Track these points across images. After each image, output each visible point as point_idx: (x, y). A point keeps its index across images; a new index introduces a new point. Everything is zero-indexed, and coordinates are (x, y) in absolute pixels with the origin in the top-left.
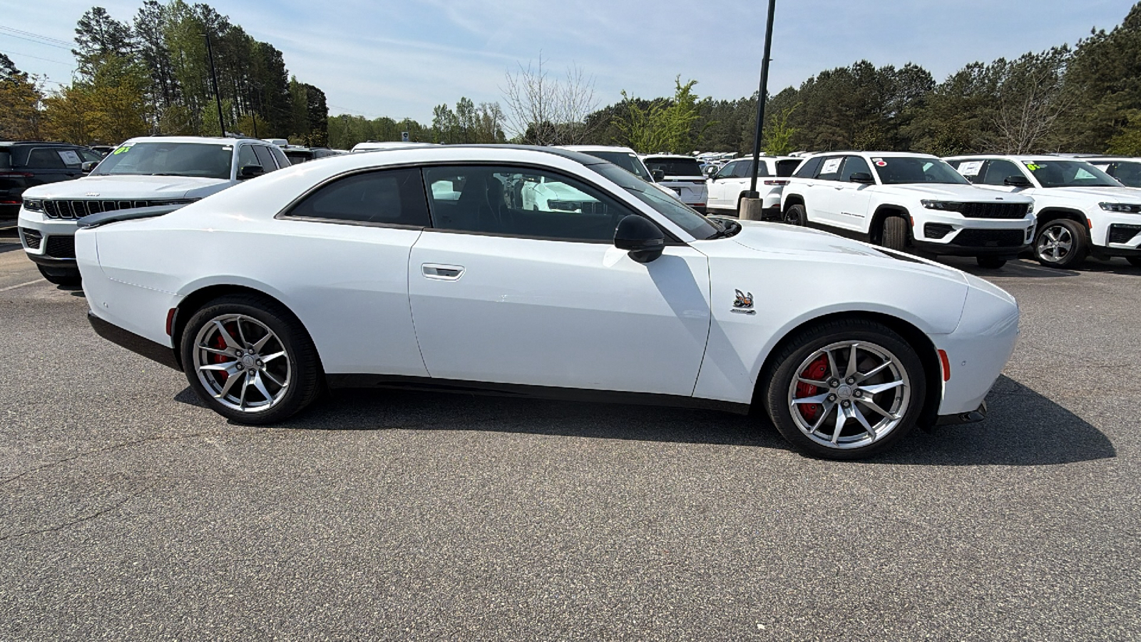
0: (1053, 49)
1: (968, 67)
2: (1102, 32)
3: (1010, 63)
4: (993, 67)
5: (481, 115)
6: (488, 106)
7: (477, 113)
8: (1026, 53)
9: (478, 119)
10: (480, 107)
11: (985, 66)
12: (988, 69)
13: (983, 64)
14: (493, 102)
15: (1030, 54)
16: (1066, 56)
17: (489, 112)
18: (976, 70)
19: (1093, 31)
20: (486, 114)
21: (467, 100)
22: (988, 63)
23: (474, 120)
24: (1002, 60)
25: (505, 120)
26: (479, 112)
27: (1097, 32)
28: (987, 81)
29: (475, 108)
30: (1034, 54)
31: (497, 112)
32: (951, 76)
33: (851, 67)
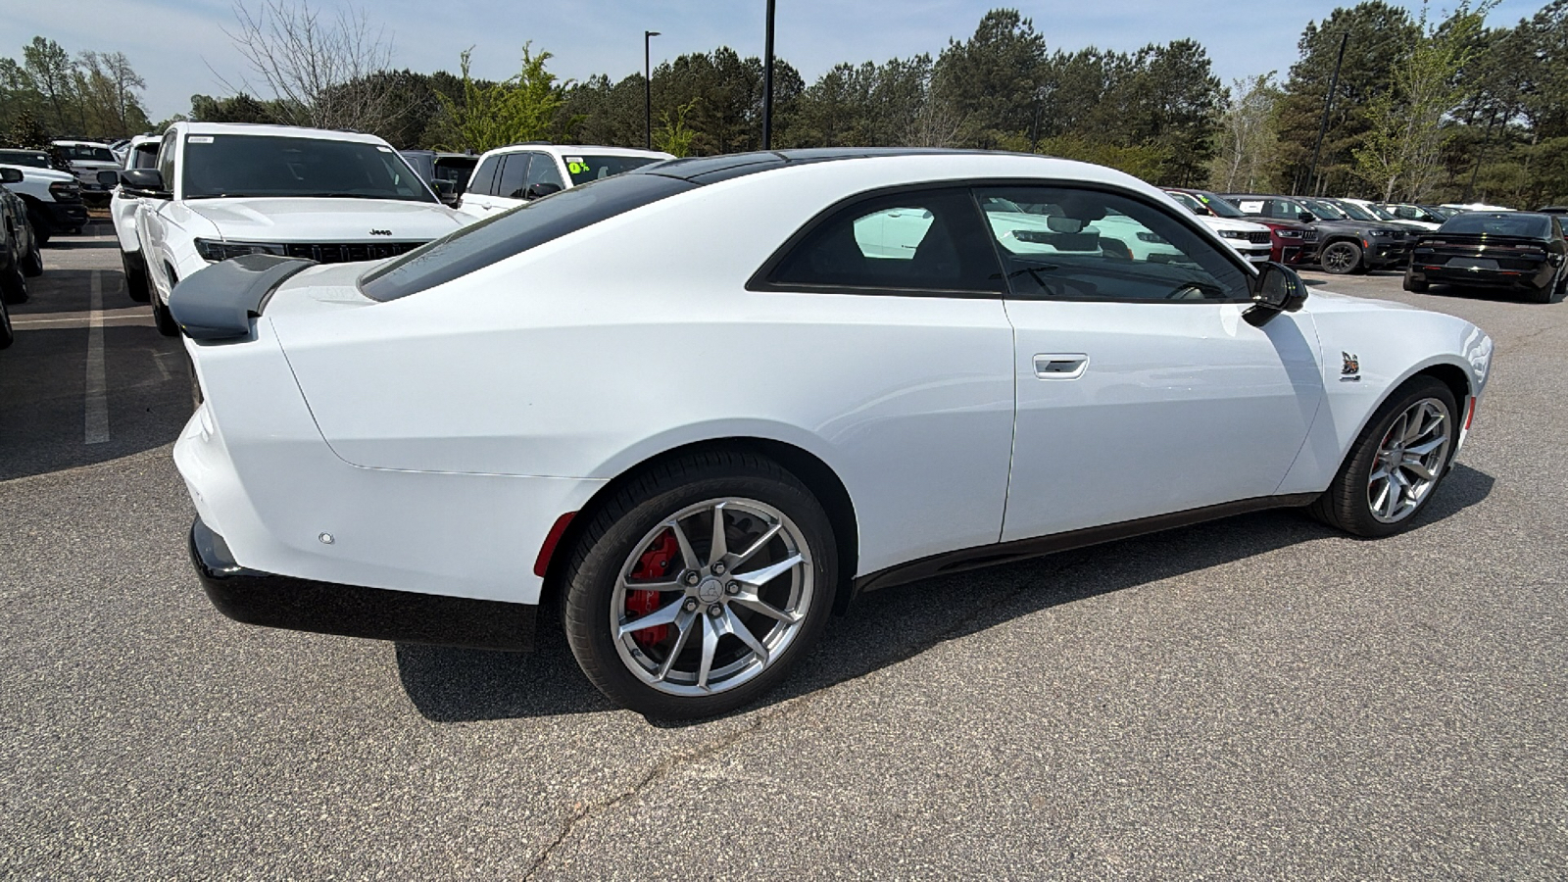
0: (917, 56)
1: (838, 68)
2: (959, 43)
3: (879, 68)
4: (863, 71)
5: (87, 73)
6: (99, 59)
7: (78, 69)
8: (893, 59)
9: (80, 79)
10: (83, 59)
11: (854, 69)
12: (857, 71)
13: (852, 66)
14: (111, 52)
15: (896, 60)
16: (930, 67)
17: (106, 71)
18: (847, 72)
19: (951, 42)
20: (97, 73)
21: (48, 43)
22: (857, 67)
23: (72, 84)
24: (870, 64)
25: (143, 87)
26: (80, 69)
27: (954, 43)
28: (858, 88)
29: (71, 60)
30: (900, 61)
31: (124, 72)
32: (822, 78)
33: (714, 54)
